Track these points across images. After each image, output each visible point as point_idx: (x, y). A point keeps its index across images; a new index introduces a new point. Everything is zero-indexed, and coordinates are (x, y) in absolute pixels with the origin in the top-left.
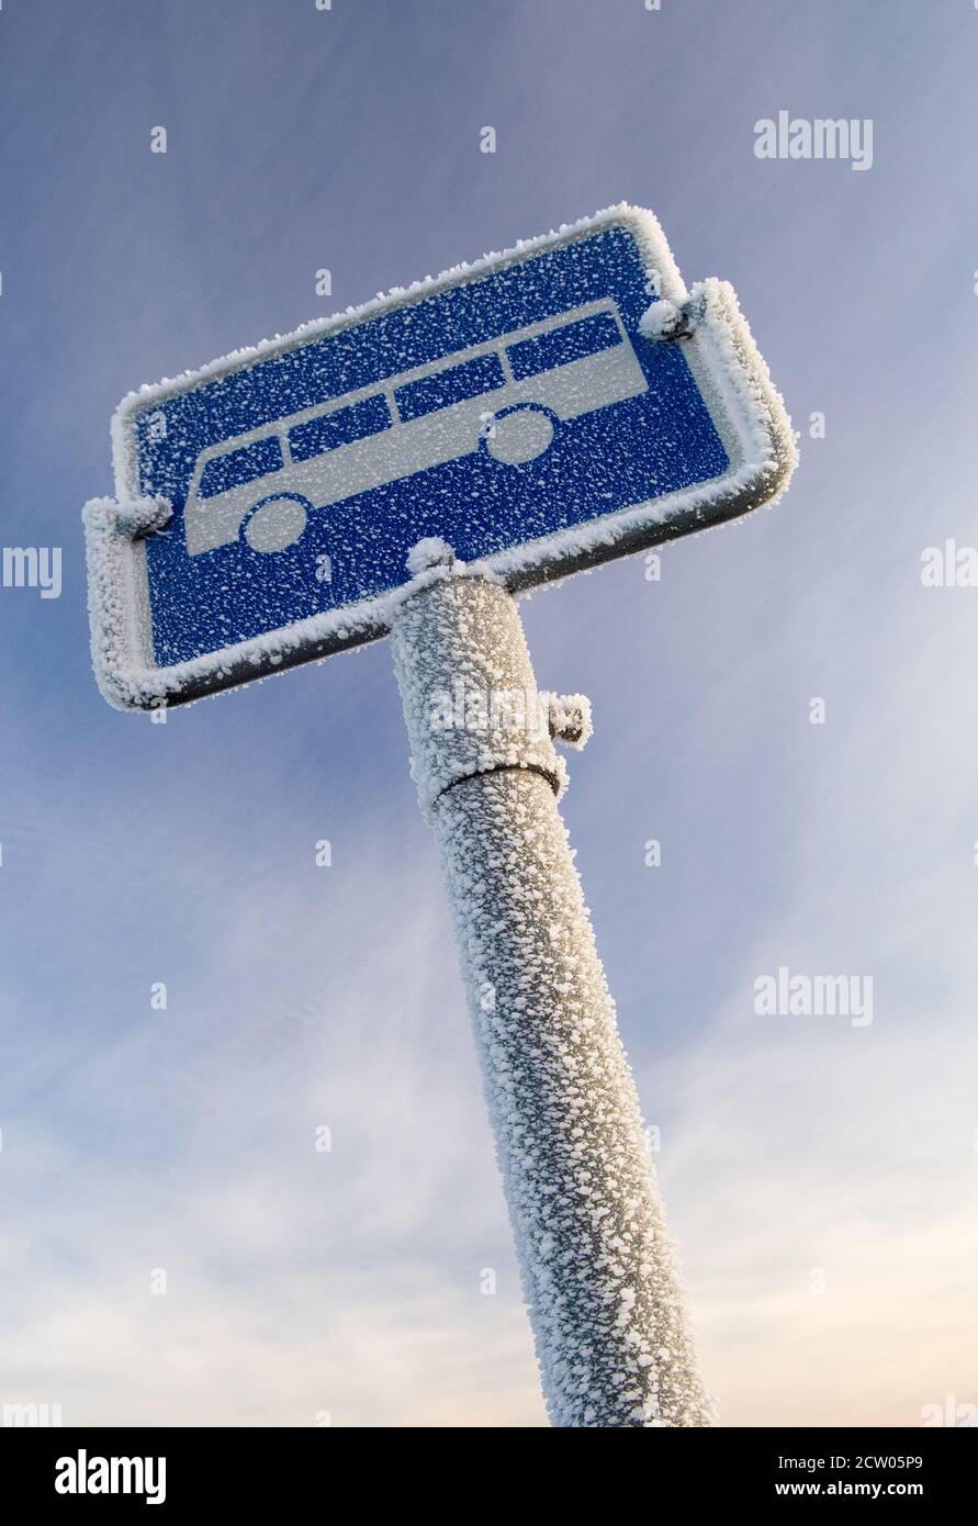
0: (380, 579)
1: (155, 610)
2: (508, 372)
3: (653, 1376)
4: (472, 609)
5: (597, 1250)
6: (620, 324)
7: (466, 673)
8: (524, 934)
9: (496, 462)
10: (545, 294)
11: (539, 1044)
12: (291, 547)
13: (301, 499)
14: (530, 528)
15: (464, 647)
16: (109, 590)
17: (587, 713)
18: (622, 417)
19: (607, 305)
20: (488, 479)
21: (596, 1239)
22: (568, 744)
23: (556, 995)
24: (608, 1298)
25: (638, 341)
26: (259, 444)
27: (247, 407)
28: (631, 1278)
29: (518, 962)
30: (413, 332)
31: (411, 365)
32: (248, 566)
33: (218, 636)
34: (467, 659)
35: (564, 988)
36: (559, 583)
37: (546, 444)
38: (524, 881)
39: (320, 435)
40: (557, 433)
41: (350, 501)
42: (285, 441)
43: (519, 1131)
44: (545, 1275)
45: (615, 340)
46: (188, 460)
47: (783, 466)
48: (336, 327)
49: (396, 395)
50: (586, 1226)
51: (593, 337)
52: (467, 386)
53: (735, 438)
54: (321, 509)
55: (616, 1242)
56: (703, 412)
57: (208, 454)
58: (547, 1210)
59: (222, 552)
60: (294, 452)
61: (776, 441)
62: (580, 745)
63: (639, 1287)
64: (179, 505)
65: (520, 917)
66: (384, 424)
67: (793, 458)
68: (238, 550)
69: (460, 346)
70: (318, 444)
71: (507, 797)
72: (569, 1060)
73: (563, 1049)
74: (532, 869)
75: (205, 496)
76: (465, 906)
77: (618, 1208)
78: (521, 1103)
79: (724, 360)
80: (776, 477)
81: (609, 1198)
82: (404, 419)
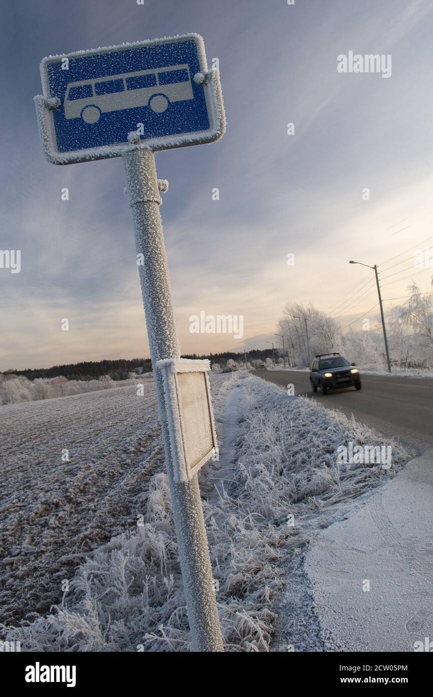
0: (120, 140)
1: (57, 134)
2: (158, 82)
3: (167, 323)
4: (144, 158)
5: (159, 301)
6: (189, 75)
7: (142, 176)
8: (150, 240)
9: (152, 111)
10: (170, 58)
11: (152, 263)
12: (95, 123)
13: (99, 109)
14: (159, 133)
15: (142, 168)
16: (45, 127)
17: (167, 186)
18: (186, 106)
19: (186, 66)
20: (150, 116)
21: (159, 299)
22: (162, 192)
23: (156, 253)
24: (161, 310)
25: (193, 83)
26: (86, 86)
27: (83, 72)
28: (165, 307)
29: (149, 245)
30: (132, 59)
31: (131, 71)
32: (83, 127)
33: (76, 146)
34: (143, 172)
35: (158, 252)
36: (165, 151)
37: (166, 109)
38: (151, 228)
39: (104, 88)
40: (169, 106)
41: (112, 112)
42: (94, 88)
43: (146, 279)
44: (149, 305)
45: (187, 80)
46: (65, 86)
47: (222, 133)
48: (110, 51)
49: (126, 81)
50: (158, 297)
51: (180, 77)
52: (146, 83)
53: (212, 120)
54: (104, 113)
55: (163, 300)
56: (206, 109)
57: (71, 85)
58: (151, 293)
59: (76, 120)
60: (96, 92)
61: (221, 125)
62: (165, 192)
63: (166, 308)
64: (62, 102)
65: (150, 236)
66: (122, 90)
67: (224, 131)
68: (80, 121)
69: (145, 69)
70: (103, 91)
71: (149, 208)
72: (157, 266)
73: (157, 264)
74: (153, 225)
75: (70, 100)
76: (138, 231)
77: (164, 294)
78: (147, 273)
79: (213, 96)
80: (220, 135)
81: (163, 292)
82: (128, 89)
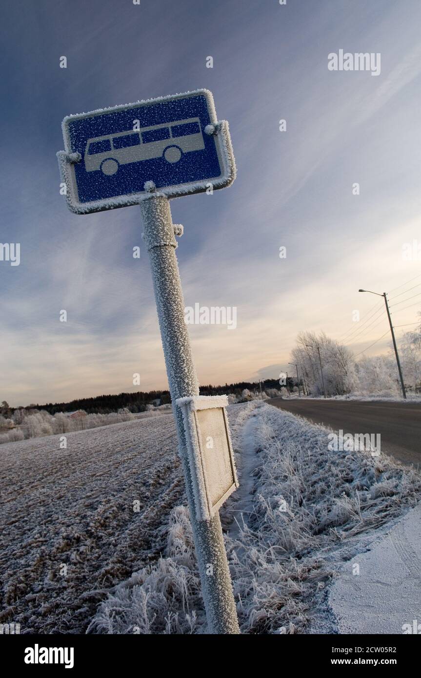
0: (137, 189)
1: (78, 186)
2: (171, 135)
3: (185, 361)
4: (160, 205)
5: (177, 340)
6: (200, 127)
7: (159, 222)
8: (168, 282)
9: (167, 161)
10: (182, 112)
11: (169, 303)
12: (114, 175)
13: (117, 161)
14: (174, 182)
15: (158, 215)
16: (67, 180)
17: (182, 230)
18: (198, 155)
19: (196, 119)
20: (164, 166)
21: (178, 338)
22: (178, 236)
23: (173, 294)
24: (179, 348)
25: (204, 134)
26: (104, 141)
27: (101, 128)
28: (183, 345)
29: (166, 287)
30: (147, 115)
31: (146, 126)
32: (103, 178)
33: (96, 197)
34: (159, 218)
35: (175, 293)
36: (179, 198)
37: (179, 159)
38: (168, 270)
39: (121, 142)
40: (182, 156)
41: (129, 164)
42: (112, 142)
43: (164, 319)
44: (168, 344)
45: (198, 131)
46: (85, 142)
47: (233, 179)
48: (126, 108)
49: (142, 135)
50: (176, 336)
51: (191, 129)
52: (160, 137)
53: (223, 167)
54: (122, 165)
55: (181, 339)
56: (217, 158)
57: (90, 141)
58: (169, 333)
59: (96, 172)
60: (114, 146)
61: (232, 172)
62: (180, 236)
63: (184, 346)
64: (83, 156)
65: (167, 278)
66: (138, 143)
67: (235, 177)
68: (99, 173)
69: (159, 123)
70: (121, 145)
71: (165, 251)
72: (175, 307)
73: (174, 305)
74: (170, 268)
75: (90, 154)
76: (156, 274)
77: (182, 334)
78: (165, 314)
79: (223, 145)
80: (231, 181)
81: (180, 332)
82: (144, 143)
